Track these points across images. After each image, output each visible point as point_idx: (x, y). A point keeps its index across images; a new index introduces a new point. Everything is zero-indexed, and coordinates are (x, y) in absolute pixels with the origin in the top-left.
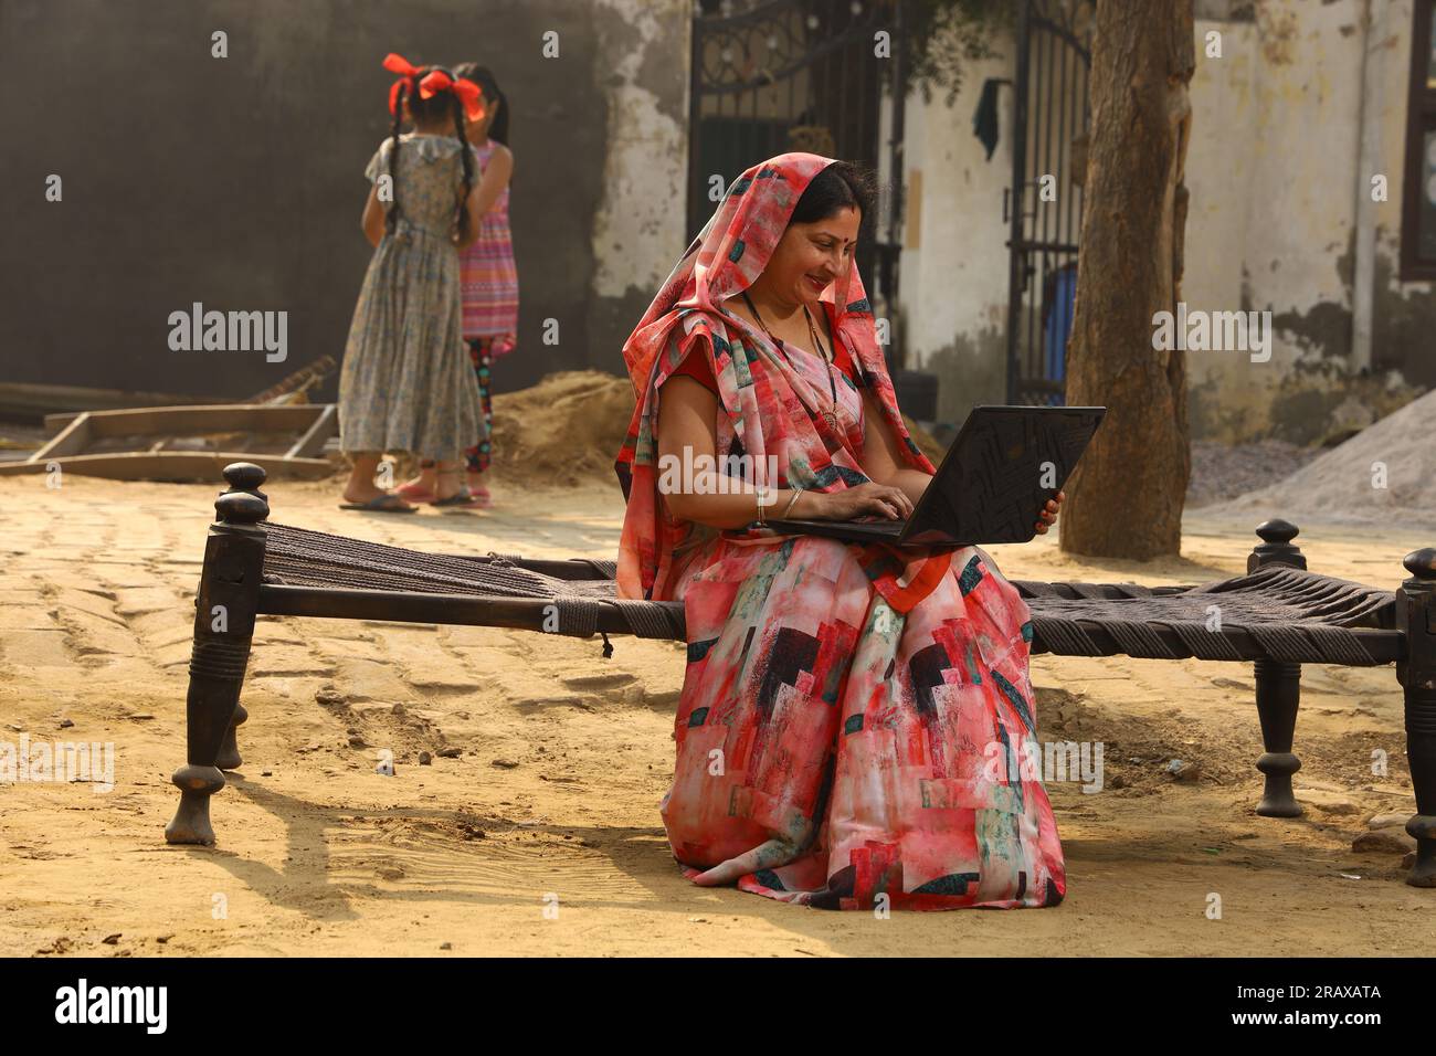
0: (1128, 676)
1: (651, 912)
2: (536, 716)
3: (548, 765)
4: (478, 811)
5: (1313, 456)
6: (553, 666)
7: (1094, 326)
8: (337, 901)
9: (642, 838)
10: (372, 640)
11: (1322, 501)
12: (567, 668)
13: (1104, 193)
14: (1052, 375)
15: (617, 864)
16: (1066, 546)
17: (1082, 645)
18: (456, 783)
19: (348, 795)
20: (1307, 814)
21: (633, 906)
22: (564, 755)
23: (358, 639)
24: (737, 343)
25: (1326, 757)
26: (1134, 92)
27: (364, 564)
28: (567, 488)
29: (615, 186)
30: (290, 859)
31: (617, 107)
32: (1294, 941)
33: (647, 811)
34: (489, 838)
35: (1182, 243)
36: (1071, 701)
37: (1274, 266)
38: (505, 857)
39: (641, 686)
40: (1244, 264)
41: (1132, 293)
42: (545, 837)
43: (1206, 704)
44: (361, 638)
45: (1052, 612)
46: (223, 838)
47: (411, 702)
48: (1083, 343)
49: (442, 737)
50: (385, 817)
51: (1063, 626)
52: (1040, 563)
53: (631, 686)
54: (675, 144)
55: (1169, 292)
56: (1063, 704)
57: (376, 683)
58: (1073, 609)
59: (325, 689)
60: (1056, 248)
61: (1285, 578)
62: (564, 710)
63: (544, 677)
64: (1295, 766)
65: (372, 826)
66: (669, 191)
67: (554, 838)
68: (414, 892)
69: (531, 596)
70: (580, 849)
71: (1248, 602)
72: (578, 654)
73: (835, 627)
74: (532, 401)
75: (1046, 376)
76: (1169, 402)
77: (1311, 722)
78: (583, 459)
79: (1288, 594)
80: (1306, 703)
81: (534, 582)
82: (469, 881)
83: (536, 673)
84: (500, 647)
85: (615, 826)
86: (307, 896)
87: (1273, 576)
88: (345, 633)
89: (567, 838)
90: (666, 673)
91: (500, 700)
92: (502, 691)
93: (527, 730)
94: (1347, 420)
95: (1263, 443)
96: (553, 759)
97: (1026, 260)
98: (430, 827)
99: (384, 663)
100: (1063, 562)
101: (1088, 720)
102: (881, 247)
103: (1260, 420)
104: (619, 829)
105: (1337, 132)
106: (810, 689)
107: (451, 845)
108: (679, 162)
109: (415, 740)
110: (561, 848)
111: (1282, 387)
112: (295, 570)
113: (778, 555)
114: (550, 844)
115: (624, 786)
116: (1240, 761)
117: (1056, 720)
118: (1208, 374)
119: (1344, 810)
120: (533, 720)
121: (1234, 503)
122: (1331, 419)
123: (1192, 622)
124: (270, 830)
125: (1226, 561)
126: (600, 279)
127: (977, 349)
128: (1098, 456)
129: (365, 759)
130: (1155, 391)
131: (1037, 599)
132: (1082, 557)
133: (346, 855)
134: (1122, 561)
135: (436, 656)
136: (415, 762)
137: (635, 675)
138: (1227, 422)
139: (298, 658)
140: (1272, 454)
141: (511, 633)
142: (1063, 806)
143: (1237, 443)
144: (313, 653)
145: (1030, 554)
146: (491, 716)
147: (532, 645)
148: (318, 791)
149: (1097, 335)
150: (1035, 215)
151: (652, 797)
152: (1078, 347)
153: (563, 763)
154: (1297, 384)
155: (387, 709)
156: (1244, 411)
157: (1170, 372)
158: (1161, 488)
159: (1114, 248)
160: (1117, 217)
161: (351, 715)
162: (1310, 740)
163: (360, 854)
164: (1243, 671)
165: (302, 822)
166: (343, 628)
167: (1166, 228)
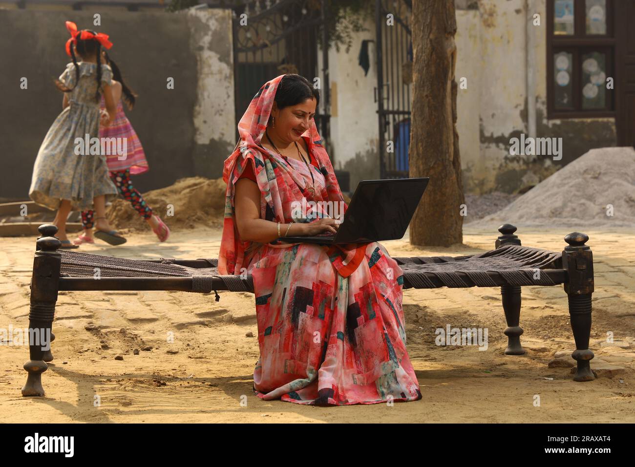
0: (445, 297)
1: (244, 413)
2: (184, 330)
3: (192, 351)
4: (162, 374)
5: (515, 198)
6: (191, 308)
7: (420, 144)
8: (102, 417)
9: (236, 381)
10: (108, 301)
11: (521, 217)
12: (197, 308)
13: (420, 87)
14: (400, 168)
15: (227, 393)
16: (413, 242)
17: (427, 284)
18: (151, 362)
19: (103, 370)
20: (527, 353)
21: (235, 411)
22: (199, 347)
23: (102, 301)
24: (268, 161)
25: (533, 327)
26: (431, 41)
27: (105, 266)
28: (190, 229)
29: (202, 94)
30: (80, 400)
31: (201, 60)
32: (528, 408)
33: (237, 369)
34: (168, 385)
35: (456, 106)
36: (421, 309)
37: (493, 115)
38: (176, 393)
39: (231, 314)
40: (480, 116)
41: (435, 129)
42: (193, 383)
43: (480, 307)
44: (103, 300)
45: (412, 270)
46: (48, 393)
47: (128, 327)
48: (415, 153)
49: (143, 342)
50: (120, 379)
51: (418, 275)
52: (402, 250)
53: (226, 314)
54: (228, 75)
55: (451, 128)
56: (418, 311)
57: (112, 320)
58: (421, 268)
59: (89, 324)
60: (398, 112)
61: (512, 249)
62: (197, 327)
63: (187, 313)
64: (521, 332)
65: (115, 383)
66: (226, 96)
67: (197, 383)
68: (137, 411)
69: (181, 276)
70: (209, 388)
71: (498, 261)
72: (201, 302)
73: (319, 284)
74: (172, 192)
75: (397, 169)
76: (454, 176)
77: (526, 313)
78: (196, 216)
79: (514, 256)
80: (523, 305)
81: (182, 270)
82: (161, 405)
83: (183, 311)
84: (167, 300)
85: (224, 376)
86: (89, 415)
87: (507, 249)
88: (96, 298)
89: (203, 383)
90: (242, 308)
91: (168, 324)
92: (168, 320)
93: (181, 337)
94: (528, 182)
95: (493, 193)
96: (193, 349)
97: (385, 119)
98: (141, 382)
99: (115, 310)
100: (412, 249)
101: (429, 317)
102: (321, 116)
103: (491, 183)
104: (226, 378)
105: (516, 56)
106: (312, 313)
107: (151, 389)
108: (230, 83)
109: (131, 344)
110: (201, 388)
111: (500, 168)
112: (74, 271)
113: (291, 252)
114: (195, 386)
115: (226, 359)
116: (496, 331)
117: (415, 318)
118: (467, 164)
119: (543, 350)
120: (183, 332)
121: (482, 220)
122: (521, 181)
123: (474, 271)
124: (69, 388)
125: (483, 245)
126: (198, 137)
127: (366, 159)
128: (425, 202)
129: (109, 354)
130: (448, 172)
131: (405, 265)
132: (420, 247)
133: (104, 396)
134: (437, 247)
135: (138, 306)
136: (132, 354)
137: (228, 309)
138: (476, 185)
139: (76, 311)
140: (497, 198)
141: (171, 294)
142: (421, 355)
143: (482, 194)
144: (82, 308)
145: (397, 247)
146: (165, 331)
147: (181, 299)
148: (89, 369)
149: (421, 148)
150: (388, 99)
151: (239, 363)
152: (413, 154)
153: (198, 350)
154: (506, 166)
155: (117, 331)
156: (483, 180)
157: (454, 163)
158: (453, 214)
159: (426, 109)
160: (427, 96)
161: (102, 334)
162: (526, 321)
163: (111, 396)
164: (496, 292)
165: (83, 383)
166: (95, 296)
167: (448, 100)
